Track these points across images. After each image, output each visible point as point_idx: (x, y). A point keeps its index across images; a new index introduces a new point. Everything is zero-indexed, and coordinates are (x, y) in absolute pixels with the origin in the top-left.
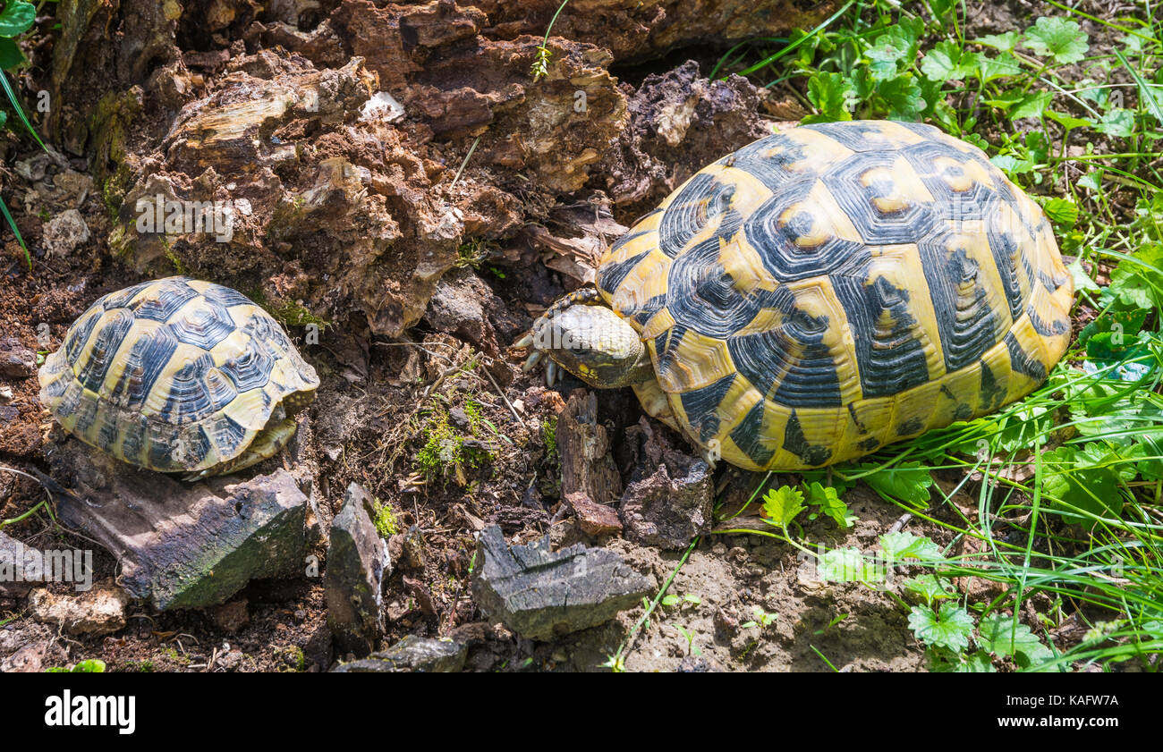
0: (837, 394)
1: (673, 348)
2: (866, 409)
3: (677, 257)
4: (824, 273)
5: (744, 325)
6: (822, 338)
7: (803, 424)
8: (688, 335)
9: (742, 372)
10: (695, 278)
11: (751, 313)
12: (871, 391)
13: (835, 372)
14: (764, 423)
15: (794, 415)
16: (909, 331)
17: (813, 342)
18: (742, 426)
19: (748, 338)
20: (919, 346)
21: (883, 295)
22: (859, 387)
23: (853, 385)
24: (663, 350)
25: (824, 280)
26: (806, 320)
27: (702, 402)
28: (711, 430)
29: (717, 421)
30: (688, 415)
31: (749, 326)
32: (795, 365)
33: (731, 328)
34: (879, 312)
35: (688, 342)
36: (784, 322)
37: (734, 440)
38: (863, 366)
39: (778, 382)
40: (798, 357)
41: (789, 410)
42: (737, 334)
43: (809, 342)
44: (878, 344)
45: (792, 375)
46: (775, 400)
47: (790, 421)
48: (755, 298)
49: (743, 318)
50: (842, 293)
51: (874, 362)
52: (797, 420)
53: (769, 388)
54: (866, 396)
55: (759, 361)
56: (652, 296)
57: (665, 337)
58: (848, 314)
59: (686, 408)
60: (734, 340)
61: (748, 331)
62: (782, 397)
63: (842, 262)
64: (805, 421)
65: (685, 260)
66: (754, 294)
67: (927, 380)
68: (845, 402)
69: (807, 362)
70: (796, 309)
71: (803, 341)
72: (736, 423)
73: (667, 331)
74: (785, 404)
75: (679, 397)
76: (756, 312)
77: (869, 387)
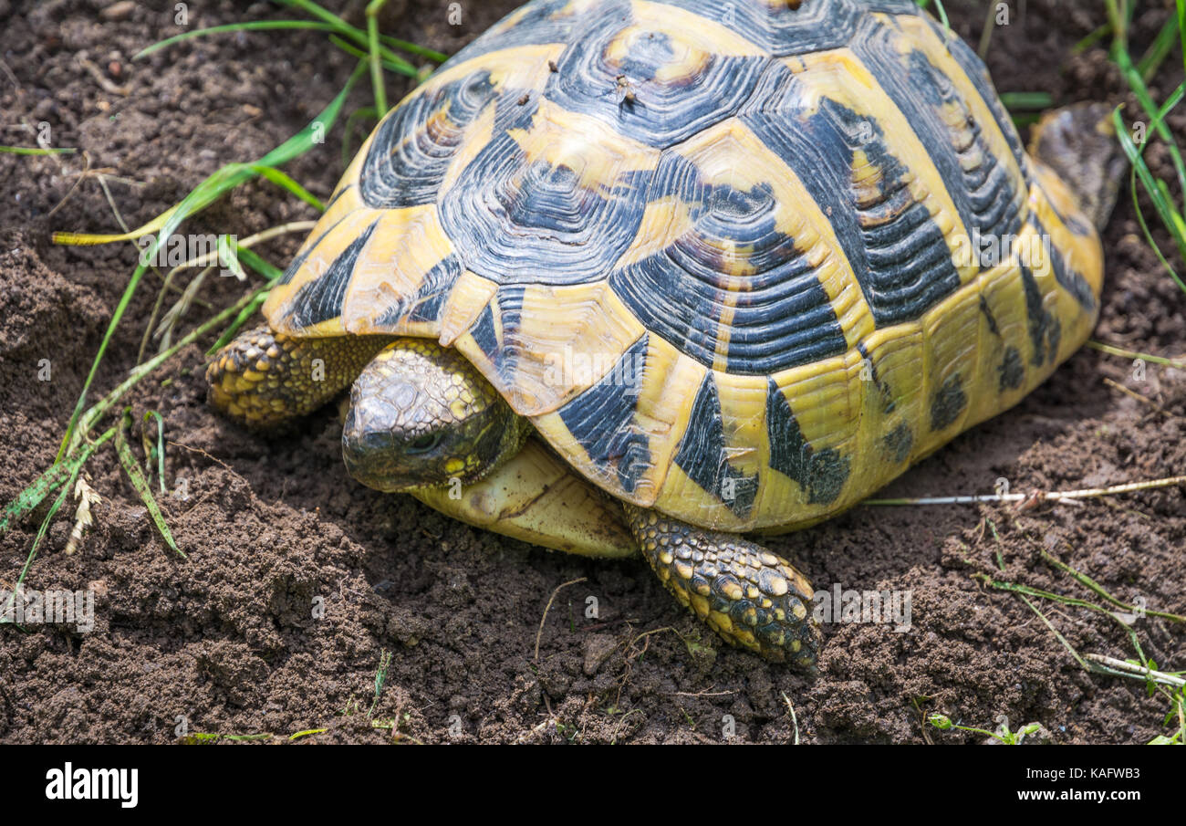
0: (834, 325)
1: (511, 330)
2: (889, 349)
3: (440, 197)
4: (727, 115)
5: (627, 243)
6: (772, 225)
7: (793, 403)
8: (532, 296)
9: (657, 330)
10: (497, 205)
11: (631, 220)
12: (886, 312)
13: (816, 282)
14: (727, 420)
15: (774, 387)
16: (903, 186)
17: (761, 233)
18: (691, 436)
19: (645, 265)
20: (927, 217)
21: (843, 126)
22: (862, 305)
23: (853, 303)
24: (494, 342)
25: (734, 124)
26: (734, 197)
27: (605, 410)
28: (637, 462)
29: (642, 440)
30: (587, 447)
31: (635, 244)
32: (743, 290)
33: (606, 257)
34: (849, 156)
35: (538, 309)
36: (696, 215)
37: (686, 470)
38: (858, 263)
39: (725, 331)
40: (744, 274)
41: (761, 382)
42: (623, 264)
43: (753, 236)
44: (868, 217)
45: (744, 310)
46: (731, 369)
47: (770, 401)
48: (627, 191)
49: (622, 232)
50: (776, 140)
51: (872, 251)
52: (781, 397)
53: (713, 349)
54: (882, 322)
55: (679, 300)
56: (428, 268)
57: (487, 319)
58: (797, 172)
59: (578, 434)
60: (622, 274)
61: (640, 251)
62: (742, 361)
63: (750, 90)
64: (796, 395)
65: (458, 193)
66: (623, 185)
67: (958, 284)
68: (850, 339)
69: (761, 278)
70: (709, 188)
71: (743, 238)
72: (678, 432)
73: (488, 306)
74: (752, 371)
75: (556, 417)
76: (640, 214)
77: (879, 303)
